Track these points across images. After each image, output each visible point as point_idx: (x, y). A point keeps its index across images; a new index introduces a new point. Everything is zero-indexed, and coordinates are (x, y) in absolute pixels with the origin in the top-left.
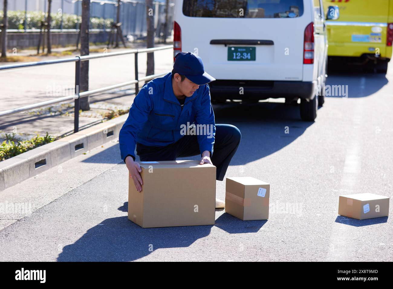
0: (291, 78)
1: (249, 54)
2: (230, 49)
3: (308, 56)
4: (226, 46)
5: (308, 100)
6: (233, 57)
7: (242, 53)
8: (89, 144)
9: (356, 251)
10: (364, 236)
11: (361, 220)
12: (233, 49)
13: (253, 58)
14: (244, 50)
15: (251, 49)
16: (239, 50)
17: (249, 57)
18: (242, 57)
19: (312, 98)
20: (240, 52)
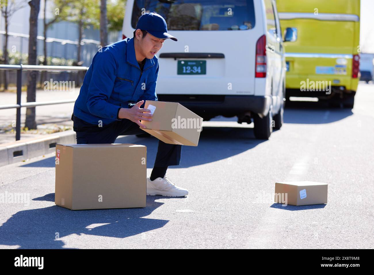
0: (242, 92)
1: (199, 68)
2: (179, 63)
3: (260, 69)
4: (175, 59)
5: (261, 116)
6: (183, 70)
7: (192, 66)
8: (29, 153)
9: (287, 228)
10: (298, 217)
11: (298, 206)
12: (183, 63)
13: (204, 72)
14: (194, 63)
15: (201, 63)
16: (189, 63)
17: (199, 71)
18: (192, 70)
19: (265, 113)
20: (190, 66)
